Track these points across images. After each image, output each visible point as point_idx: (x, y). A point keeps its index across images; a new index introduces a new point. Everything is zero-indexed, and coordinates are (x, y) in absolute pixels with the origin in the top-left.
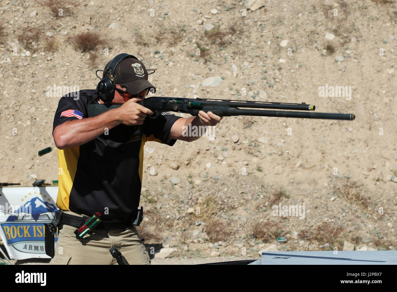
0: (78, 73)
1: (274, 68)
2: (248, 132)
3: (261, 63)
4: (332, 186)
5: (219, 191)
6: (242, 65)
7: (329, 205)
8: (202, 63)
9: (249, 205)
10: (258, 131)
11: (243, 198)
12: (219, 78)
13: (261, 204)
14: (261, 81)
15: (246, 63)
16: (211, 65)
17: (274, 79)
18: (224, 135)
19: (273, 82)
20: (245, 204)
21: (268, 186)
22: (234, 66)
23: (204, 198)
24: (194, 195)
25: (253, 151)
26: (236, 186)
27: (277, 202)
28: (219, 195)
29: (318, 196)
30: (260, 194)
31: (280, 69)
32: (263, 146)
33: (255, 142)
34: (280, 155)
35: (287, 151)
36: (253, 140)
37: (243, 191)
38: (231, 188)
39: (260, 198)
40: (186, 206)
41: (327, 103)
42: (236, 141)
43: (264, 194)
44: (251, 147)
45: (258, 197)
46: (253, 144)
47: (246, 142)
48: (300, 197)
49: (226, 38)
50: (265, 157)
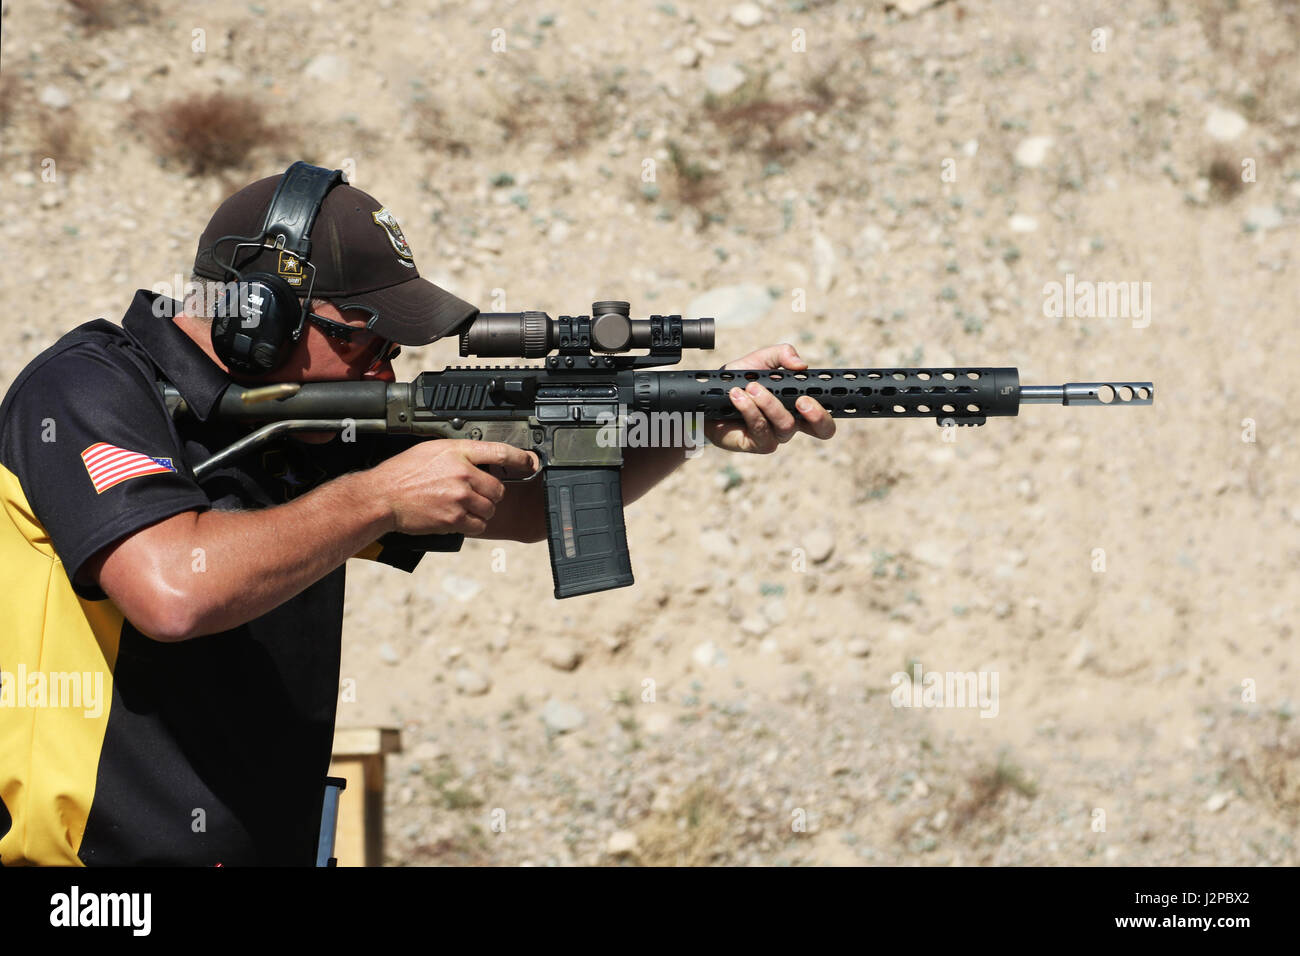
0: (170, 261)
1: (986, 253)
2: (873, 517)
3: (934, 234)
4: (1215, 748)
5: (742, 762)
6: (855, 242)
7: (1201, 831)
8: (689, 230)
9: (864, 825)
10: (911, 513)
11: (843, 791)
12: (757, 292)
13: (914, 819)
14: (933, 306)
15: (872, 233)
16: (726, 237)
17: (987, 297)
18: (769, 529)
19: (981, 311)
20: (848, 818)
21: (947, 744)
22: (823, 245)
23: (678, 792)
24: (641, 778)
25: (888, 598)
26: (815, 745)
27: (982, 812)
28: (742, 781)
29: (1158, 790)
30: (912, 776)
31: (1012, 258)
32: (934, 579)
33: (900, 561)
34: (1002, 617)
35: (1031, 602)
36: (891, 551)
37: (844, 765)
38: (795, 751)
39: (913, 797)
40: (606, 825)
41: (1207, 403)
42: (819, 554)
43: (931, 777)
44: (883, 582)
45: (905, 789)
46: (892, 569)
47: (862, 562)
48: (1081, 796)
49: (796, 126)
50: (940, 624)
